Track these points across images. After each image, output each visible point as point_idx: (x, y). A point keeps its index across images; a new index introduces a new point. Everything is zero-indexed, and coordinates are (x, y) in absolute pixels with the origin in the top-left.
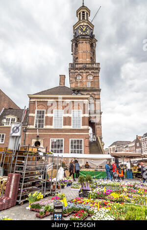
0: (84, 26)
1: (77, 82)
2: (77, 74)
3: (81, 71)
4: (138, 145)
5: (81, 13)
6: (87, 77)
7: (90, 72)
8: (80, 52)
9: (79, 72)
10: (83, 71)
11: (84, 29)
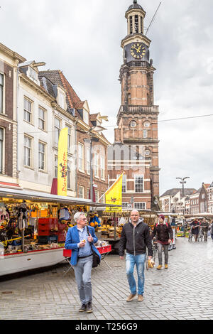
0: (138, 45)
1: (131, 131)
2: (130, 119)
3: (135, 116)
4: (203, 196)
5: (133, 18)
6: (143, 124)
7: (147, 118)
8: (133, 86)
9: (133, 117)
10: (138, 116)
11: (138, 50)
